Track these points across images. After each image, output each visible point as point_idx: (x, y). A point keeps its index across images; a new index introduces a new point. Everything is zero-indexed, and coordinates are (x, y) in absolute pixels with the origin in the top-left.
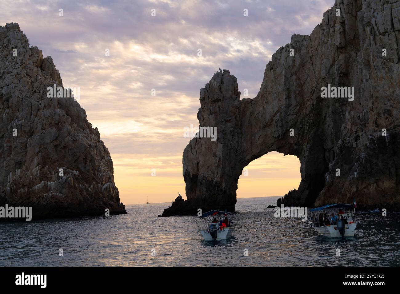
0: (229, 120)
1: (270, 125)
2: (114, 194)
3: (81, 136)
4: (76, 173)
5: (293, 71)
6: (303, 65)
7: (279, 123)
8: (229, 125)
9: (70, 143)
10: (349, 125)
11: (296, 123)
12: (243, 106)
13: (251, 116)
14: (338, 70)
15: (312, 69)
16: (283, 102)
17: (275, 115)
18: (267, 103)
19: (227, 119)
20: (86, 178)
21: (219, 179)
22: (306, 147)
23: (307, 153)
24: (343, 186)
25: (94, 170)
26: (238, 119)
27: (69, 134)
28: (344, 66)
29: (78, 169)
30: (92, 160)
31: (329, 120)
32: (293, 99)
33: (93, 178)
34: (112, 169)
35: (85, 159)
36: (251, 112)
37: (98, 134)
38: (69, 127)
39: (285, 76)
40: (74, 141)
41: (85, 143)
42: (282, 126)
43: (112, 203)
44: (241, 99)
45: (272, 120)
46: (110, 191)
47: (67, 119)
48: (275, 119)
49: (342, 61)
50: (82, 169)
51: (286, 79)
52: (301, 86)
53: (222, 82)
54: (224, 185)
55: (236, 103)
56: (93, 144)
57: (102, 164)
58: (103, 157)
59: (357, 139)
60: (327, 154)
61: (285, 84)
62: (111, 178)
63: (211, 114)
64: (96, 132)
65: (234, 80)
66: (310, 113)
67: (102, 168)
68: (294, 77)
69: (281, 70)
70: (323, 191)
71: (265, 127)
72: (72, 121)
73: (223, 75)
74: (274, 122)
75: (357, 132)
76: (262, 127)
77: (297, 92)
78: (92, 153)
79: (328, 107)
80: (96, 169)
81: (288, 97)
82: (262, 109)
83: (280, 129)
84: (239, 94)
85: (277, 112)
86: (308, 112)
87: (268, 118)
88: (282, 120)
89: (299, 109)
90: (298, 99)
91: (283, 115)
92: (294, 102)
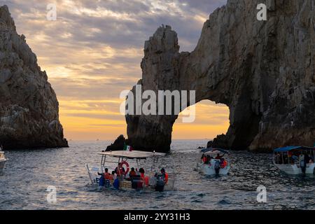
0: (169, 70)
1: (205, 76)
2: (59, 130)
3: (32, 78)
4: (27, 110)
5: (228, 30)
6: (236, 25)
7: (213, 76)
8: (169, 74)
9: (23, 84)
10: (284, 79)
11: (227, 76)
12: (181, 58)
13: (188, 67)
14: (268, 31)
15: (244, 28)
16: (218, 56)
17: (210, 67)
18: (203, 56)
19: (167, 69)
20: (35, 115)
21: (158, 122)
22: (236, 97)
23: (236, 103)
24: (277, 132)
25: (42, 108)
26: (177, 69)
27: (22, 75)
28: (273, 27)
29: (29, 107)
30: (41, 100)
31: (257, 75)
32: (226, 54)
33: (41, 116)
34: (58, 108)
35: (35, 99)
36: (189, 64)
37: (46, 77)
38: (21, 69)
39: (221, 33)
40: (26, 82)
41: (35, 84)
42: (216, 78)
43: (57, 138)
44: (180, 52)
45: (207, 72)
46: (55, 127)
47: (20, 62)
48: (209, 71)
49: (272, 23)
50: (32, 106)
51: (221, 36)
52: (234, 43)
53: (164, 36)
54: (162, 127)
55: (176, 55)
56: (42, 86)
57: (49, 103)
58: (50, 98)
59: (291, 92)
60: (253, 105)
61: (220, 41)
62: (56, 116)
63: (154, 64)
64: (44, 75)
65: (175, 35)
66: (240, 68)
67: (49, 107)
68: (229, 35)
69: (217, 28)
70: (258, 136)
71: (201, 77)
72: (24, 64)
73: (165, 30)
74: (209, 74)
75: (291, 86)
76: (197, 77)
77: (230, 48)
78: (41, 93)
79: (257, 62)
80: (44, 108)
81: (222, 53)
82: (198, 62)
83: (214, 80)
84: (178, 47)
85: (212, 65)
86: (239, 67)
87: (203, 70)
88: (216, 72)
89: (231, 64)
90: (231, 54)
91: (217, 68)
92: (227, 57)
